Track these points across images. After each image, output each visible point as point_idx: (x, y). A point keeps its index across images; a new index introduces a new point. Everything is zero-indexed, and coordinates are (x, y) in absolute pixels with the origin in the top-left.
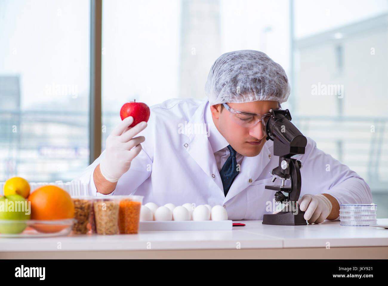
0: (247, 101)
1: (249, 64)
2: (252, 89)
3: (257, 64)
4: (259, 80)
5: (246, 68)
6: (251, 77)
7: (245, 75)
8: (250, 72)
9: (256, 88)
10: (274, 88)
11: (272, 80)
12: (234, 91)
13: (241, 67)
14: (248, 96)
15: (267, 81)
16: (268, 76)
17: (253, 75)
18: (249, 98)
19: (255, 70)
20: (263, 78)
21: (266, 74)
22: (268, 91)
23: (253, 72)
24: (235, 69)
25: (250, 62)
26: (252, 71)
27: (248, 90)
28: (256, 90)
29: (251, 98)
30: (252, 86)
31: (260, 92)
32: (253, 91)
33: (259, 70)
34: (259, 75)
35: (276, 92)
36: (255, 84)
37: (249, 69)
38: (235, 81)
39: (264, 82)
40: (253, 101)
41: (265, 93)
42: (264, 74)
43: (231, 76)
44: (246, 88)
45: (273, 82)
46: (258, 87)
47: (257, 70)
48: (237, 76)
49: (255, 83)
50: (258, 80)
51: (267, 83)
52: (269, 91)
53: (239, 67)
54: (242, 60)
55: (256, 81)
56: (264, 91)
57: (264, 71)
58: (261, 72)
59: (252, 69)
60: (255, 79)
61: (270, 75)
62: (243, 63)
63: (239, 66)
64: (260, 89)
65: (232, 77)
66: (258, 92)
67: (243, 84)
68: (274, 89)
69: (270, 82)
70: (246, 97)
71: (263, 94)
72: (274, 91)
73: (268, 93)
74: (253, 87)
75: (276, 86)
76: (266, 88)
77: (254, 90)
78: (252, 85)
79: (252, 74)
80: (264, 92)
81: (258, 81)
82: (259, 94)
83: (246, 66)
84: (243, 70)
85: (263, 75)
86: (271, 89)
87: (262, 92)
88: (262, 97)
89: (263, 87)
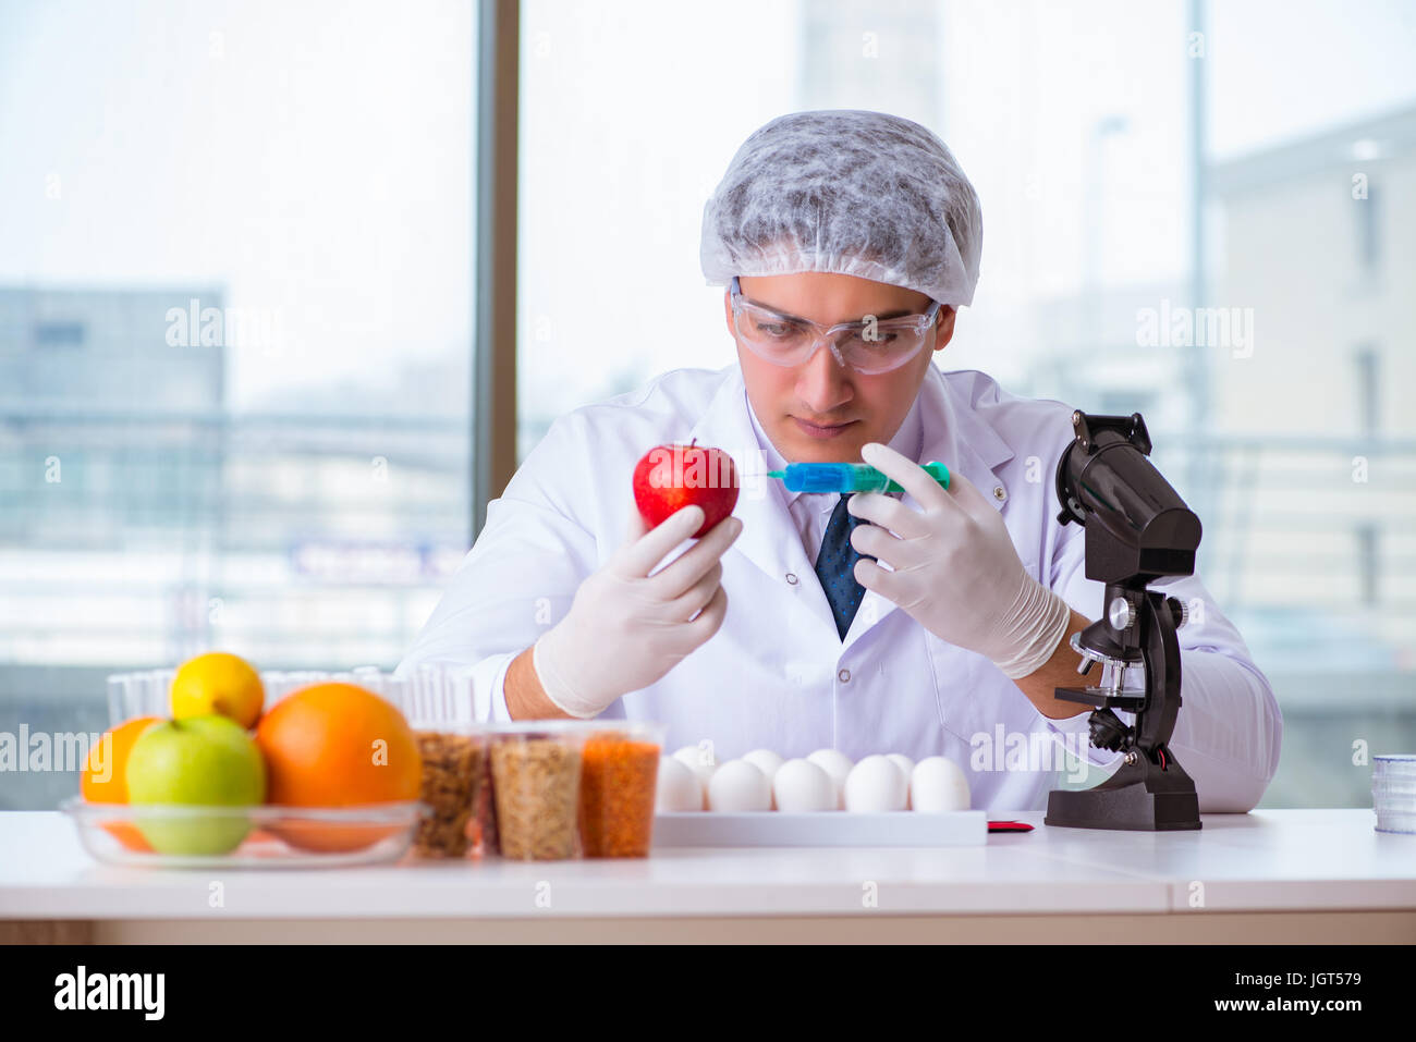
0: (775, 272)
1: (805, 146)
2: (783, 226)
3: (836, 150)
4: (814, 200)
5: (787, 158)
6: (790, 187)
7: (773, 179)
8: (793, 172)
9: (800, 225)
10: (864, 231)
11: (865, 204)
12: (728, 229)
13: (774, 154)
14: (777, 254)
15: (841, 206)
16: (853, 189)
17: (798, 180)
18: (779, 261)
19: (816, 164)
20: (830, 193)
21: (851, 181)
22: (841, 237)
23: (802, 171)
24: (755, 161)
25: (816, 139)
26: (800, 168)
27: (773, 230)
28: (800, 232)
29: (785, 259)
30: (788, 218)
31: (813, 241)
32: (789, 237)
33: (831, 167)
34: (819, 182)
35: (871, 244)
36: (795, 211)
37: (796, 161)
38: (738, 196)
39: (830, 206)
40: (794, 271)
41: (828, 245)
42: (845, 180)
43: (734, 183)
44: (765, 224)
45: (867, 211)
46: (809, 222)
47: (824, 167)
48: (749, 181)
49: (798, 207)
50: (808, 199)
51: (841, 212)
52: (844, 237)
53: (769, 154)
54: (792, 133)
55: (800, 203)
56: (826, 239)
57: (847, 171)
58: (834, 173)
59: (807, 163)
60: (798, 192)
61: (863, 187)
62: (790, 142)
63: (775, 148)
64: (815, 230)
65: (735, 186)
66: (808, 240)
67: (759, 210)
68: (862, 232)
69: (853, 208)
70: (769, 256)
71: (823, 248)
72: (864, 242)
73: (838, 243)
74: (789, 222)
75: (878, 224)
76: (834, 227)
78: (786, 214)
79: (799, 176)
80: (825, 242)
81: (811, 203)
82: (810, 245)
83: (792, 152)
84: (776, 162)
85: (834, 184)
86: (850, 232)
87: (821, 241)
88: (819, 257)
89: (823, 222)
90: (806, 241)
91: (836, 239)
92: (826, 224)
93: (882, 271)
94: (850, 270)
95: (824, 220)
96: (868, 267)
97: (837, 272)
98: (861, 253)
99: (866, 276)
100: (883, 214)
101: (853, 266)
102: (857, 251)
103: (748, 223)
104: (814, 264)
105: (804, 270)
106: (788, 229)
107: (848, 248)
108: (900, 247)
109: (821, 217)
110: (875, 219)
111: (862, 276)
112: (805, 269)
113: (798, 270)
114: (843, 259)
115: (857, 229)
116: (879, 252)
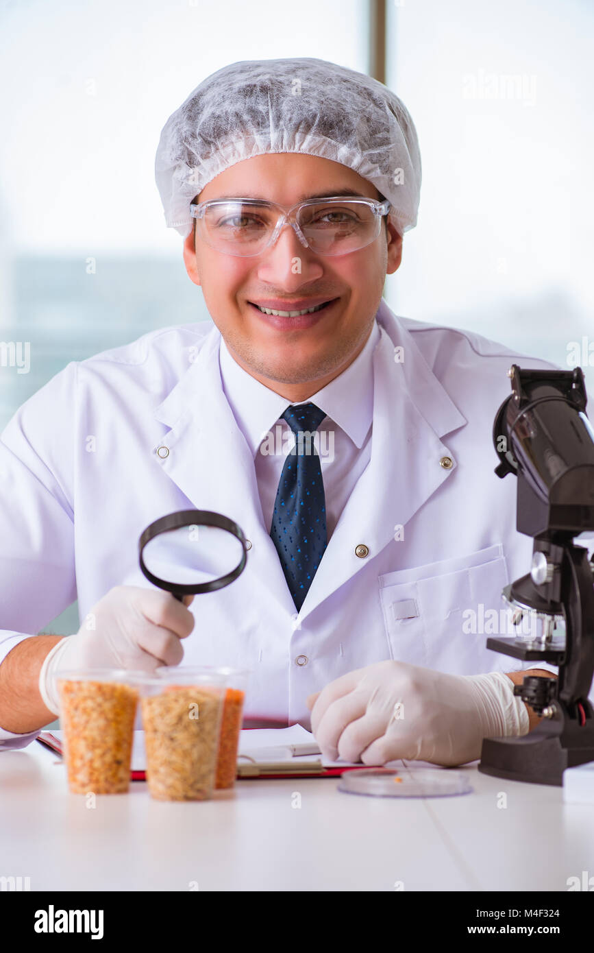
0: (232, 161)
2: (237, 114)
4: (264, 89)
6: (240, 85)
7: (223, 85)
8: (241, 76)
9: (253, 112)
10: (314, 106)
11: (312, 89)
14: (232, 143)
17: (247, 80)
18: (234, 149)
20: (278, 82)
22: (292, 114)
27: (227, 119)
28: (254, 117)
29: (240, 146)
30: (239, 106)
31: (267, 123)
32: (242, 123)
34: (267, 78)
35: (322, 118)
36: (247, 100)
39: (280, 91)
40: (250, 156)
41: (281, 123)
44: (219, 117)
45: (314, 94)
46: (261, 108)
49: (250, 97)
50: (258, 89)
51: (289, 94)
52: (295, 113)
55: (252, 91)
56: (279, 118)
60: (249, 86)
64: (268, 112)
66: (262, 123)
67: (213, 109)
68: (312, 107)
70: (225, 147)
71: (277, 126)
72: (315, 116)
73: (290, 119)
74: (243, 110)
75: (326, 102)
76: (285, 107)
77: (246, 117)
78: (239, 103)
79: (247, 76)
80: (279, 121)
81: (261, 91)
82: (265, 127)
86: (301, 108)
87: (273, 120)
88: (273, 136)
89: (274, 104)
90: (261, 123)
91: (288, 118)
92: (278, 105)
93: (336, 149)
94: (305, 147)
95: (276, 103)
96: (322, 144)
97: (292, 151)
98: (313, 129)
99: (320, 154)
100: (330, 97)
101: (308, 143)
102: (308, 128)
103: (204, 123)
104: (269, 146)
105: (260, 153)
106: (241, 116)
107: (300, 124)
108: (349, 123)
109: (271, 100)
110: (323, 99)
111: (316, 154)
112: (262, 152)
113: (253, 154)
114: (298, 136)
115: (307, 105)
116: (331, 127)
